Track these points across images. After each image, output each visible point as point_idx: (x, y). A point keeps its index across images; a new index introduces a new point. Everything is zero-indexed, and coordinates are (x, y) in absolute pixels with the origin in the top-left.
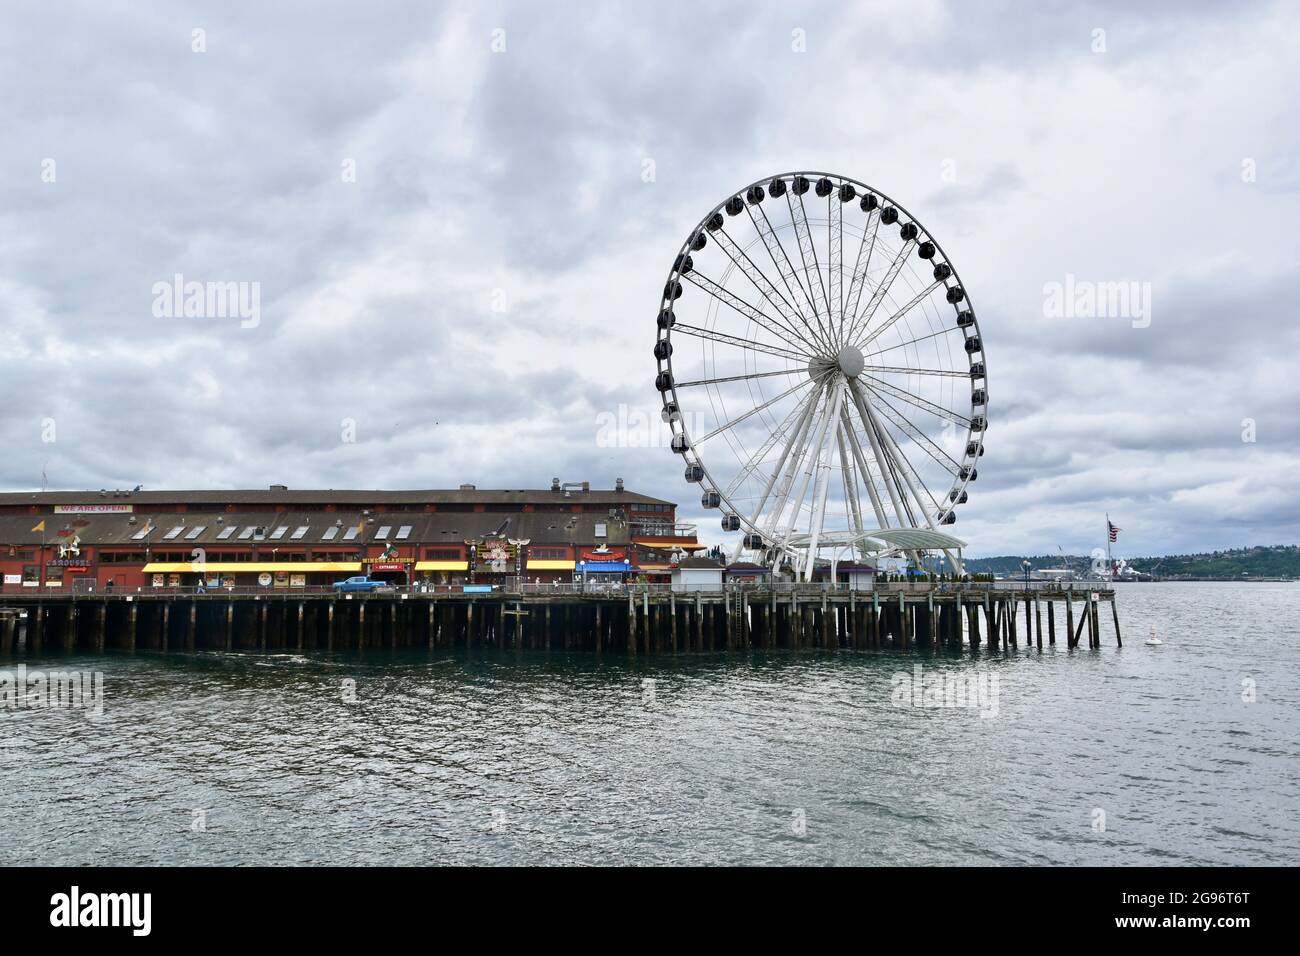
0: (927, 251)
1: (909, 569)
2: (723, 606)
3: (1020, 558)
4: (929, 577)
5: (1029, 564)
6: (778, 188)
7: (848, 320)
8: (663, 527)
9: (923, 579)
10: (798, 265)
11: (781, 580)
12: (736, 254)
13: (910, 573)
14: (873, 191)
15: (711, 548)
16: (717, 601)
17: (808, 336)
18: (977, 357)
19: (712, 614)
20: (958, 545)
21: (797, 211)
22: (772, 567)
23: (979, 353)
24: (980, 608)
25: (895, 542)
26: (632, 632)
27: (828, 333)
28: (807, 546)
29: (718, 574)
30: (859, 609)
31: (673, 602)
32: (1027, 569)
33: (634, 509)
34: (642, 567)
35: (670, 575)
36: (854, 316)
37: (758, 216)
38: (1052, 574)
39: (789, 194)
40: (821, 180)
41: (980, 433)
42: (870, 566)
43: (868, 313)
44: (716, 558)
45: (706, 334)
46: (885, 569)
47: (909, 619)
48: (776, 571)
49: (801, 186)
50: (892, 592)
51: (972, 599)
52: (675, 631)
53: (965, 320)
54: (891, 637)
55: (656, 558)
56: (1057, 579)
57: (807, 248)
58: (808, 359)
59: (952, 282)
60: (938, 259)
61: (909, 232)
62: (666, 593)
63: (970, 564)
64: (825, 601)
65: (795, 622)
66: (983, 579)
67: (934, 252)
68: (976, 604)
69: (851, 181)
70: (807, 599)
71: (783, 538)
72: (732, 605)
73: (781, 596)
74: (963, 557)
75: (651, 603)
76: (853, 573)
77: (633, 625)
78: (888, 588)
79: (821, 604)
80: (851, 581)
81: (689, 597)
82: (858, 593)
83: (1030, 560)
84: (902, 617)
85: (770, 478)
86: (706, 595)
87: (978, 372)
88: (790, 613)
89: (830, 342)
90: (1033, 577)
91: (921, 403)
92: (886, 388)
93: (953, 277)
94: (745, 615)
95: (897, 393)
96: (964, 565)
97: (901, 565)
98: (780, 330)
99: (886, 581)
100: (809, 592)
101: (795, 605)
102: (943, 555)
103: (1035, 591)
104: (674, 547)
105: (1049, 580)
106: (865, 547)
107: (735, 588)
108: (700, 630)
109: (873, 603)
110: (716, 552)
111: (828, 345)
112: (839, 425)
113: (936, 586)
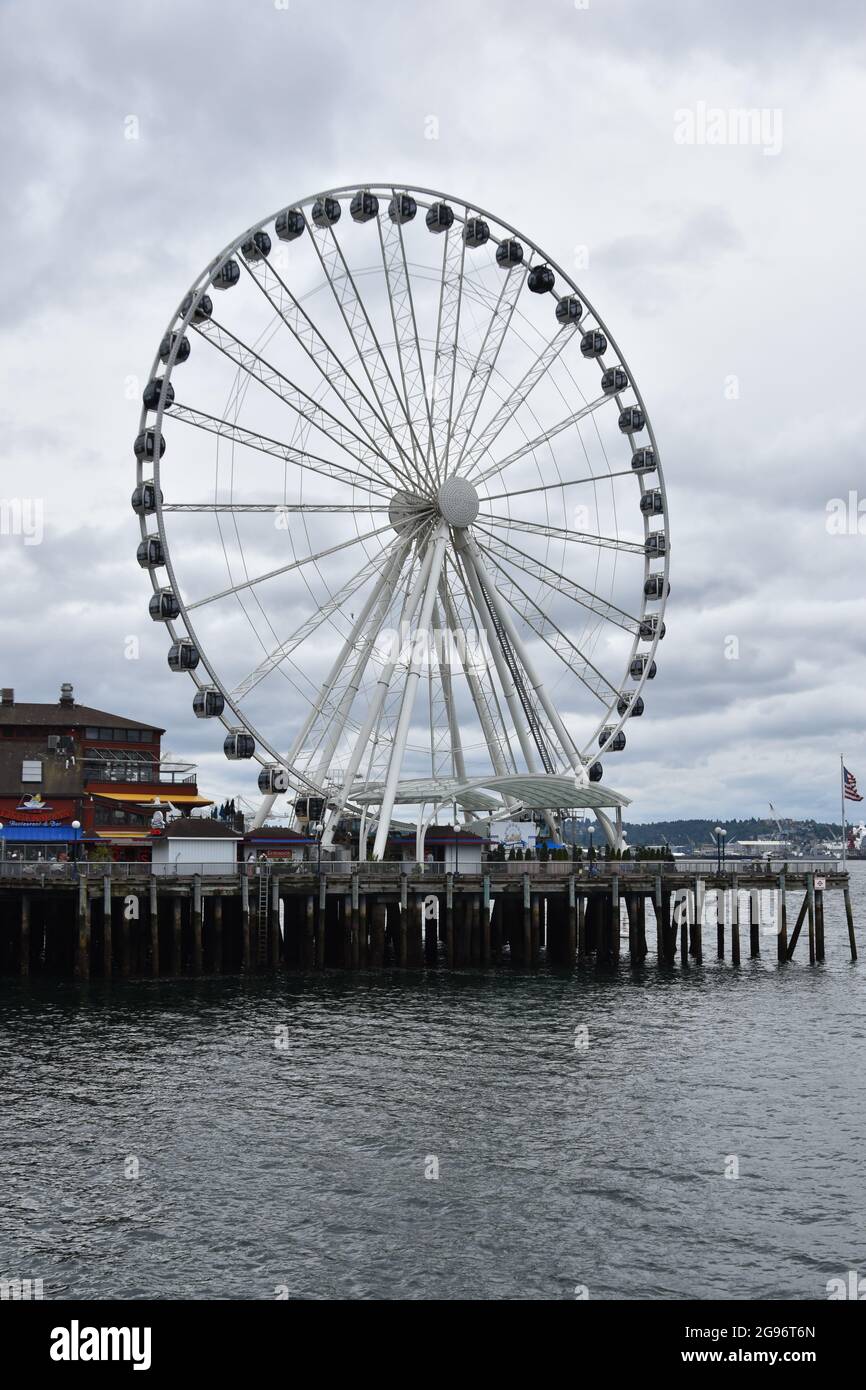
0: (594, 346)
1: (539, 840)
2: (237, 899)
3: (710, 822)
4: (570, 853)
5: (724, 832)
6: (365, 208)
7: (460, 436)
8: (140, 768)
9: (560, 855)
10: (386, 336)
11: (334, 856)
12: (284, 302)
13: (540, 846)
14: (517, 234)
15: (220, 803)
16: (227, 890)
17: (392, 454)
18: (656, 523)
19: (219, 913)
20: (617, 802)
21: (393, 250)
22: (320, 835)
23: (660, 517)
24: (648, 901)
25: (520, 797)
26: (83, 943)
27: (425, 453)
28: (379, 801)
29: (231, 845)
30: (459, 905)
31: (154, 893)
32: (722, 840)
33: (91, 736)
34: (103, 835)
35: (150, 848)
36: (469, 432)
37: (328, 248)
38: (758, 847)
39: (382, 219)
40: (435, 205)
41: (651, 643)
42: (478, 834)
43: (493, 430)
44: (228, 821)
45: (224, 429)
46: (501, 839)
47: (537, 918)
48: (327, 841)
49: (404, 209)
50: (511, 877)
51: (636, 888)
52: (156, 941)
53: (645, 462)
54: (508, 948)
55: (126, 819)
56: (765, 856)
57: (403, 312)
58: (391, 493)
59: (627, 398)
60: (610, 359)
61: (569, 312)
62: (143, 878)
63: (635, 832)
64: (405, 890)
65: (356, 926)
66: (651, 855)
67: (605, 347)
68: (642, 895)
69: (483, 213)
70: (376, 888)
71: (340, 787)
72: (253, 897)
73: (335, 882)
74: (625, 820)
75: (117, 894)
76: (451, 845)
77: (85, 933)
78: (506, 871)
79: (398, 896)
80: (448, 859)
81: (180, 885)
82: (458, 878)
83: (723, 826)
84: (527, 917)
85: (321, 688)
86: (210, 880)
87: (656, 546)
88: (348, 910)
89: (428, 469)
90: (729, 851)
91: (564, 585)
92: (511, 554)
93: (629, 391)
94: (274, 915)
95: (528, 564)
96: (625, 833)
97: (528, 833)
98: (347, 439)
99: (503, 859)
100: (379, 876)
101: (356, 898)
102: (593, 818)
103: (733, 874)
104: (158, 800)
105: (752, 858)
106: (470, 803)
107: (258, 870)
108: (199, 939)
109: (481, 895)
110: (228, 809)
111: (423, 473)
112: (435, 603)
113: (581, 866)
